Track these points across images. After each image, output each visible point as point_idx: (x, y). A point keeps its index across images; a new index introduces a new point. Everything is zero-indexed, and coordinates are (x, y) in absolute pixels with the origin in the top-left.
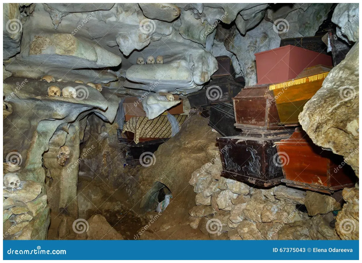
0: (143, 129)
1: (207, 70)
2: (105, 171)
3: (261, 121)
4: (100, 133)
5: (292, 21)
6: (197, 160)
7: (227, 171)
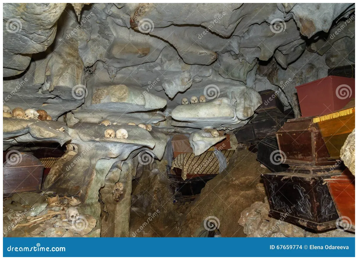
0: (190, 165)
1: (250, 105)
2: (156, 207)
3: (307, 156)
4: (152, 170)
5: (340, 50)
6: (246, 197)
7: (275, 211)
